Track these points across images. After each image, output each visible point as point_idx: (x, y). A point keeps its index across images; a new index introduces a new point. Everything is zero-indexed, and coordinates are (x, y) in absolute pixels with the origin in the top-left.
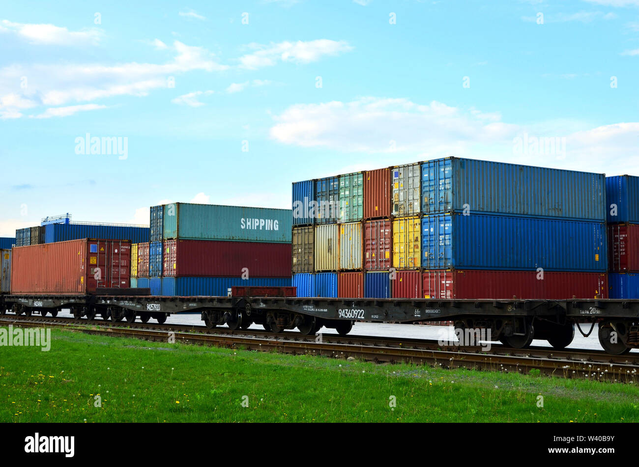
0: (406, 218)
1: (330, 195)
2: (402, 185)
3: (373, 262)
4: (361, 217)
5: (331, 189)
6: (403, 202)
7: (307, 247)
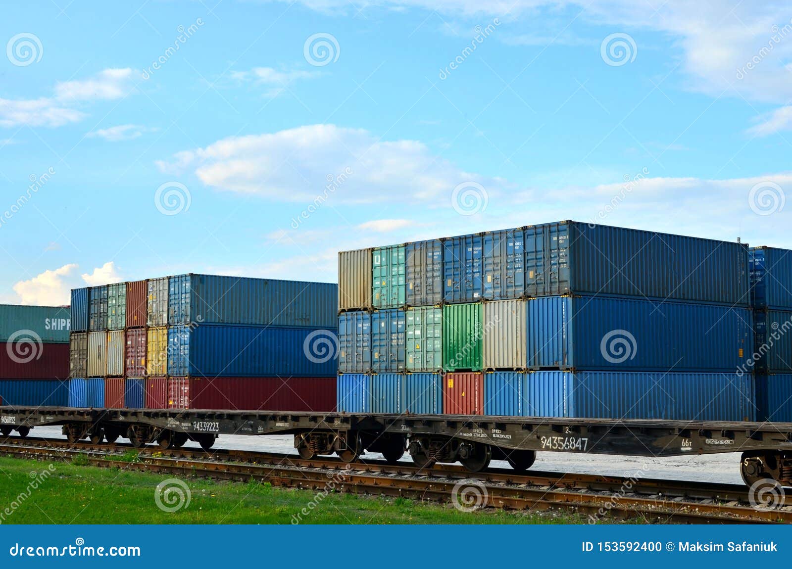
0: (157, 328)
1: (101, 303)
2: (155, 297)
3: (132, 368)
4: (124, 325)
5: (102, 297)
6: (155, 314)
7: (81, 353)
